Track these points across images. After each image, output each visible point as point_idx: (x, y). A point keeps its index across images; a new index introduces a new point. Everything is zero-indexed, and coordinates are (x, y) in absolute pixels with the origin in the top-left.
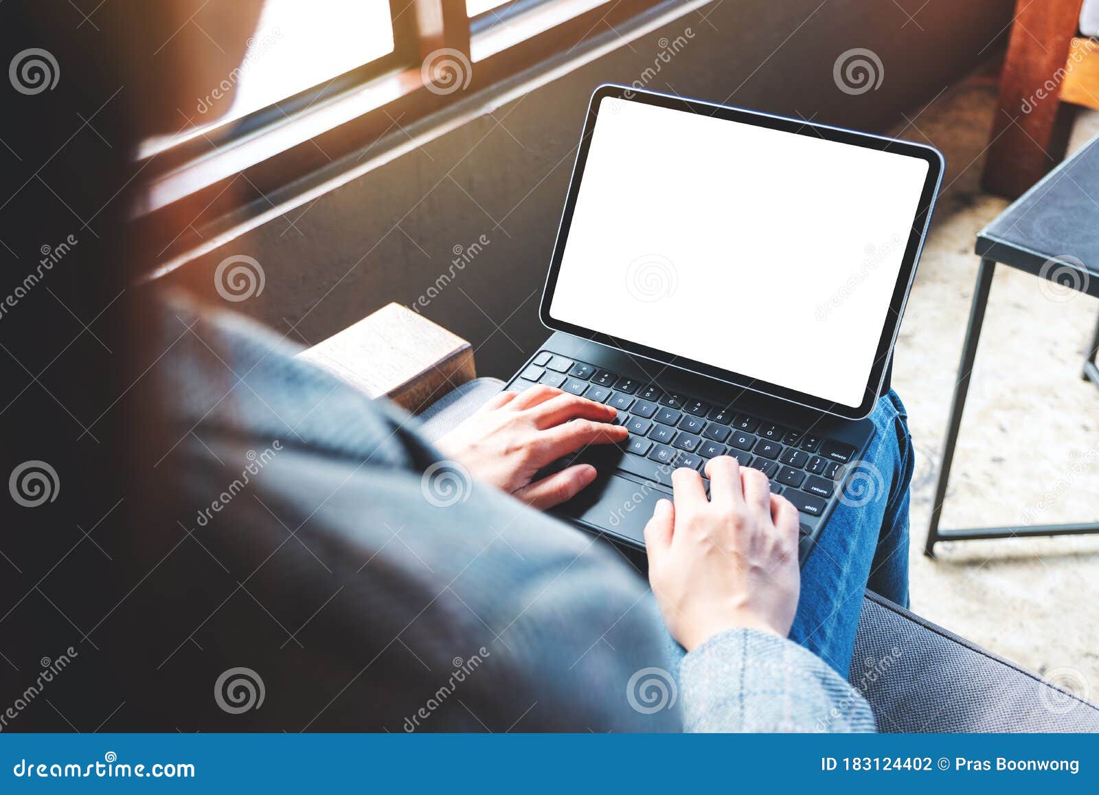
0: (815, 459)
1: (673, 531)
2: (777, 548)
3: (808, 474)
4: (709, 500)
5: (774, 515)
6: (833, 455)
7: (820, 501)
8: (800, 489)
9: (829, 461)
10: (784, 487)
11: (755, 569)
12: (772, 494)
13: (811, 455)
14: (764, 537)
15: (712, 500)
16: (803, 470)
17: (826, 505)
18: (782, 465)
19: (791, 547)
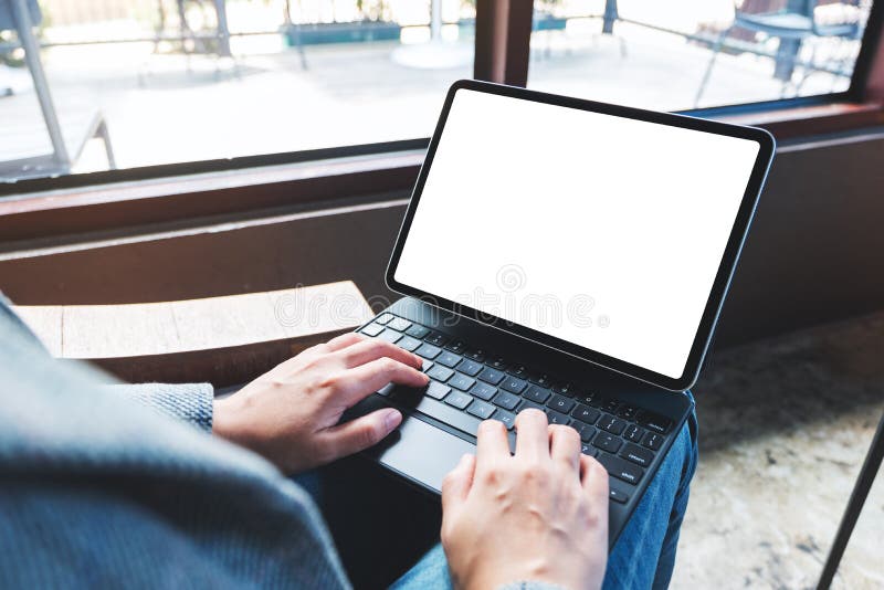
0: (632, 428)
1: (471, 485)
2: (582, 511)
3: (625, 442)
4: (513, 454)
5: (582, 475)
6: (652, 425)
7: (638, 470)
8: (617, 456)
9: (647, 431)
10: (601, 452)
11: (558, 533)
12: (583, 455)
13: (629, 424)
14: (570, 498)
15: (516, 454)
16: (621, 437)
17: (643, 474)
18: (599, 431)
19: (600, 512)
